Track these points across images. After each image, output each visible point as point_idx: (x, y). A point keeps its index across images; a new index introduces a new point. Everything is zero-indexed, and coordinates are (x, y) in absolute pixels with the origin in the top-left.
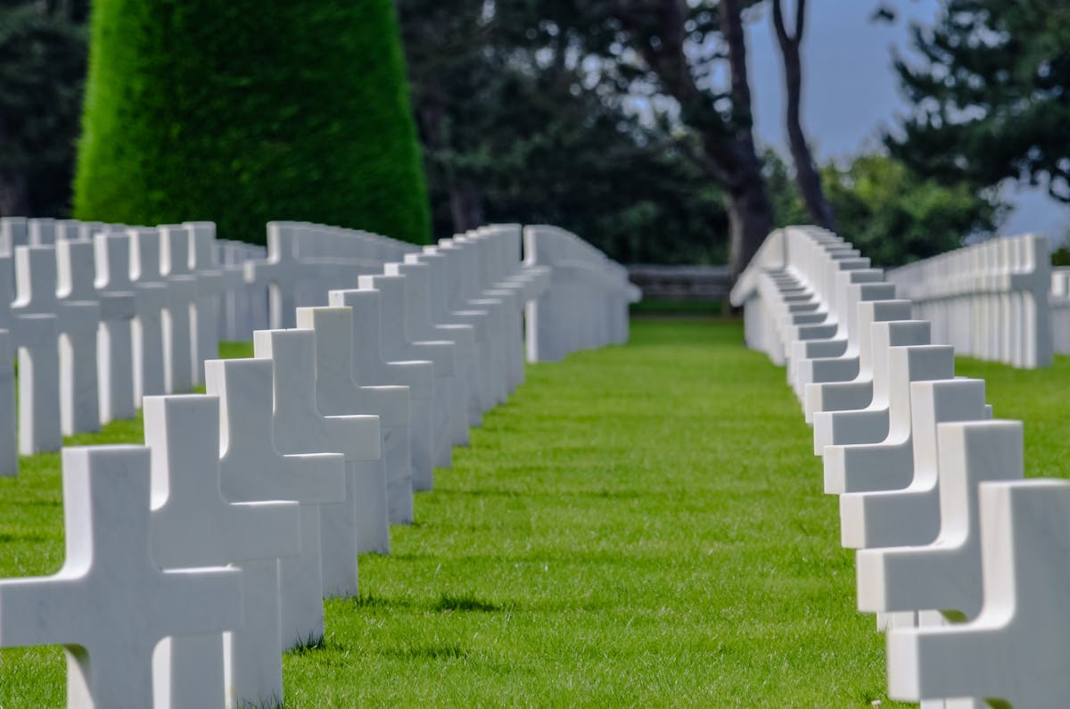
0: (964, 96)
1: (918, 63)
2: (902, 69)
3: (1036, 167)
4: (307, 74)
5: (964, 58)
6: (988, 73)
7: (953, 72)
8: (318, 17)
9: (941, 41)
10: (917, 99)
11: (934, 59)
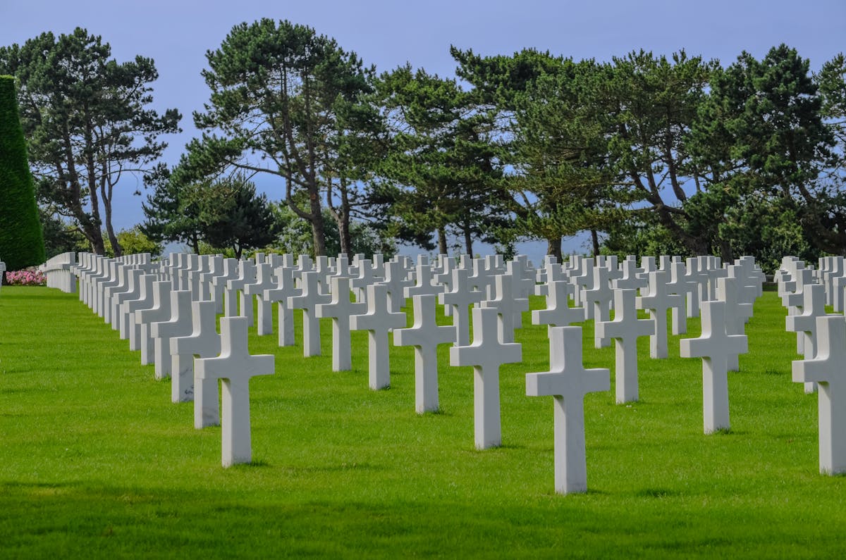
0: (162, 217)
1: (150, 207)
2: (146, 209)
3: (184, 237)
4: (9, 208)
5: (163, 206)
6: (170, 210)
7: (160, 210)
8: (11, 192)
9: (155, 201)
10: (150, 218)
11: (154, 206)
